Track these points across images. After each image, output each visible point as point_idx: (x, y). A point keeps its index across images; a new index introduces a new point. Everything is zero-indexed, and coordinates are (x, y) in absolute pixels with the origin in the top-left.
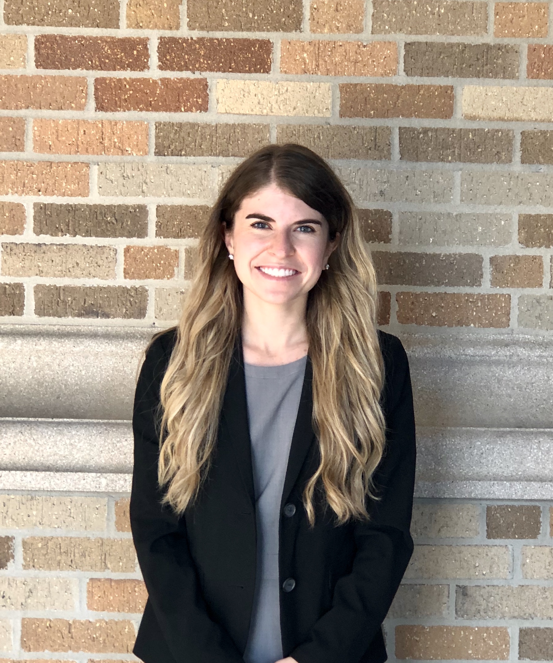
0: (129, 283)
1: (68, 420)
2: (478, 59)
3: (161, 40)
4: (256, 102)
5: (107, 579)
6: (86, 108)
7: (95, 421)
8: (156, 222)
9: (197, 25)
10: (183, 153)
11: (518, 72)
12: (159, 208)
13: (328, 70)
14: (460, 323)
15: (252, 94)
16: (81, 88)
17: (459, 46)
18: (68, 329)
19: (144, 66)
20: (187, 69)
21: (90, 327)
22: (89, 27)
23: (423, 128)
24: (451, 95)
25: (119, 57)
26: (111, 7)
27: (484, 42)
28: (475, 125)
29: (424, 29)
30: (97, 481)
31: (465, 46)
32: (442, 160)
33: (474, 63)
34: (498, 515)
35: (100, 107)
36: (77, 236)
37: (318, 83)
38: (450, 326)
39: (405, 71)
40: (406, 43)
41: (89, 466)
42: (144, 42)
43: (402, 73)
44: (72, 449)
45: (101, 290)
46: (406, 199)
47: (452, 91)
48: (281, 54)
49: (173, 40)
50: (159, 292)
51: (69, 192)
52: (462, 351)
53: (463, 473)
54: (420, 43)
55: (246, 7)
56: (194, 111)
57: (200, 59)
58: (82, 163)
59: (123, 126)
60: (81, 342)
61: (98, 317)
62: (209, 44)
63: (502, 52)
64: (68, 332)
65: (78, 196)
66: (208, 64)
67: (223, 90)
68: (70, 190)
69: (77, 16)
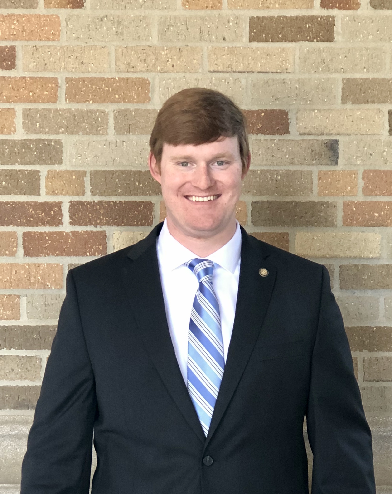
1: (6, 485)
2: (306, 213)
3: (71, 203)
6: (16, 254)
9: (98, 191)
11: (336, 221)
16: (13, 240)
17: (292, 203)
18: (6, 418)
20: (91, 224)
21: (22, 417)
22: (18, 194)
24: (287, 239)
25: (40, 216)
26: (34, 179)
27: (311, 199)
29: (266, 192)
31: (297, 203)
33: (303, 215)
35: (27, 253)
36: (12, 349)
39: (252, 222)
40: (252, 201)
42: (59, 205)
45: (30, 389)
47: (288, 237)
48: (160, 212)
49: (80, 203)
51: (6, 317)
54: (263, 202)
55: (133, 178)
56: (97, 255)
57: (100, 216)
58: (14, 295)
59: (44, 267)
60: (16, 428)
61: (28, 409)
62: (106, 205)
63: (324, 207)
64: (6, 420)
65: (12, 319)
66: (106, 220)
67: (117, 239)
68: (6, 315)
69: (9, 187)
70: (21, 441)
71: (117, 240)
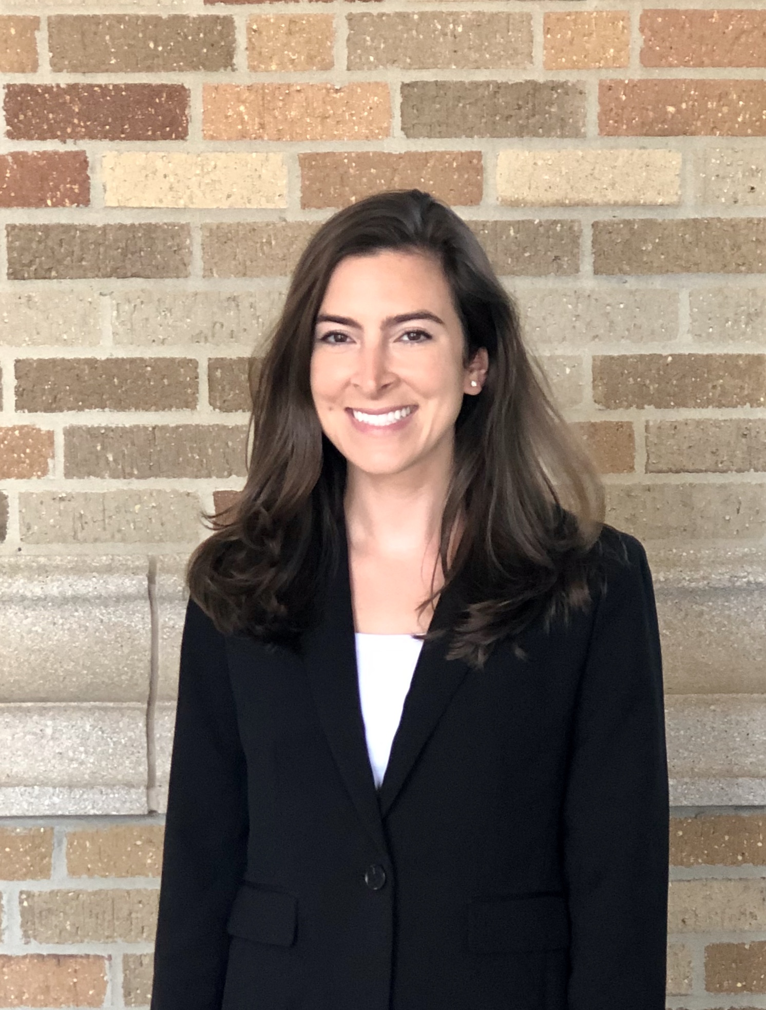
2: (520, 108)
3: (9, 90)
4: (166, 186)
8: (16, 387)
9: (66, 63)
10: (54, 273)
11: (584, 125)
12: (18, 364)
13: (279, 130)
15: (160, 175)
17: (488, 85)
20: (54, 137)
24: (479, 167)
27: (528, 79)
28: (517, 216)
29: (431, 60)
31: (499, 86)
33: (513, 113)
37: (265, 155)
39: (403, 129)
40: (403, 83)
43: (399, 133)
47: (480, 160)
48: (204, 108)
49: (29, 89)
50: (25, 498)
54: (426, 84)
55: (142, 31)
56: (68, 204)
57: (73, 118)
62: (86, 94)
63: (558, 94)
66: (86, 127)
67: (112, 169)
71: (111, 171)
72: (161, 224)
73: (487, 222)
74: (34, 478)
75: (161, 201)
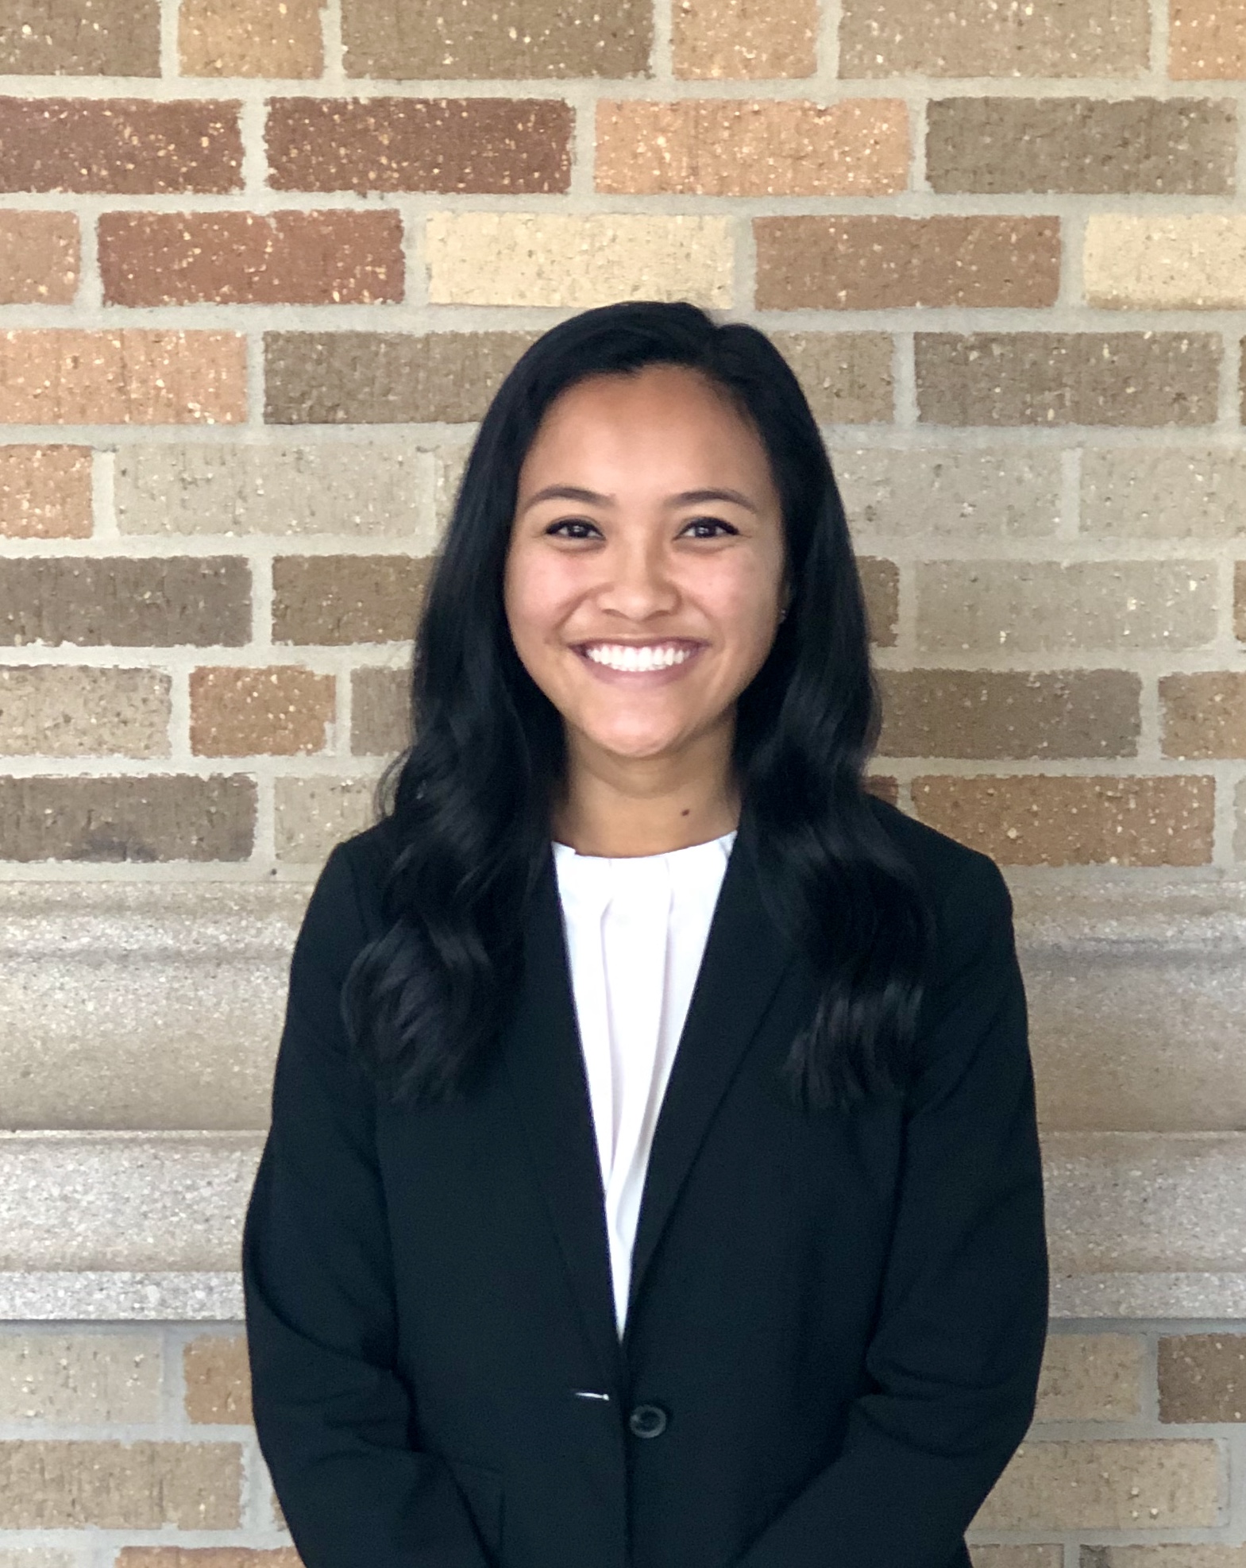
0: (203, 768)
1: (54, 1133)
2: (1126, 143)
3: (274, 107)
4: (532, 271)
5: (168, 1549)
6: (77, 297)
7: (127, 1135)
8: (274, 603)
9: (371, 62)
10: (341, 414)
11: (1232, 174)
12: (279, 566)
13: (722, 179)
14: (1080, 856)
15: (522, 251)
16: (62, 243)
17: (1073, 106)
18: (47, 892)
19: (231, 180)
20: (347, 186)
21: (104, 886)
22: (80, 73)
23: (977, 334)
24: (1054, 242)
25: (161, 153)
27: (1141, 92)
28: (1116, 325)
29: (980, 62)
30: (135, 1293)
31: (1091, 107)
32: (1032, 420)
33: (1115, 152)
34: (1188, 1360)
35: (116, 293)
36: (65, 643)
37: (696, 218)
38: (1056, 863)
39: (928, 178)
40: (931, 100)
41: (115, 1255)
42: (228, 114)
43: (920, 183)
44: (68, 1209)
45: (132, 786)
46: (937, 528)
47: (1056, 231)
48: (598, 140)
49: (307, 106)
50: (284, 787)
51: (40, 527)
52: (1087, 930)
53: (1096, 1253)
54: (969, 102)
55: (499, 12)
56: (367, 300)
57: (379, 155)
58: (72, 447)
59: (177, 344)
60: (82, 926)
61: (124, 859)
62: (401, 115)
63: (1191, 120)
64: (47, 901)
65: (65, 535)
66: (400, 170)
67: (442, 240)
68: (41, 520)
69: (46, 44)
70: (102, 973)
71: (440, 244)
72: (521, 333)
73: (1066, 334)
74: (302, 754)
75: (522, 295)
